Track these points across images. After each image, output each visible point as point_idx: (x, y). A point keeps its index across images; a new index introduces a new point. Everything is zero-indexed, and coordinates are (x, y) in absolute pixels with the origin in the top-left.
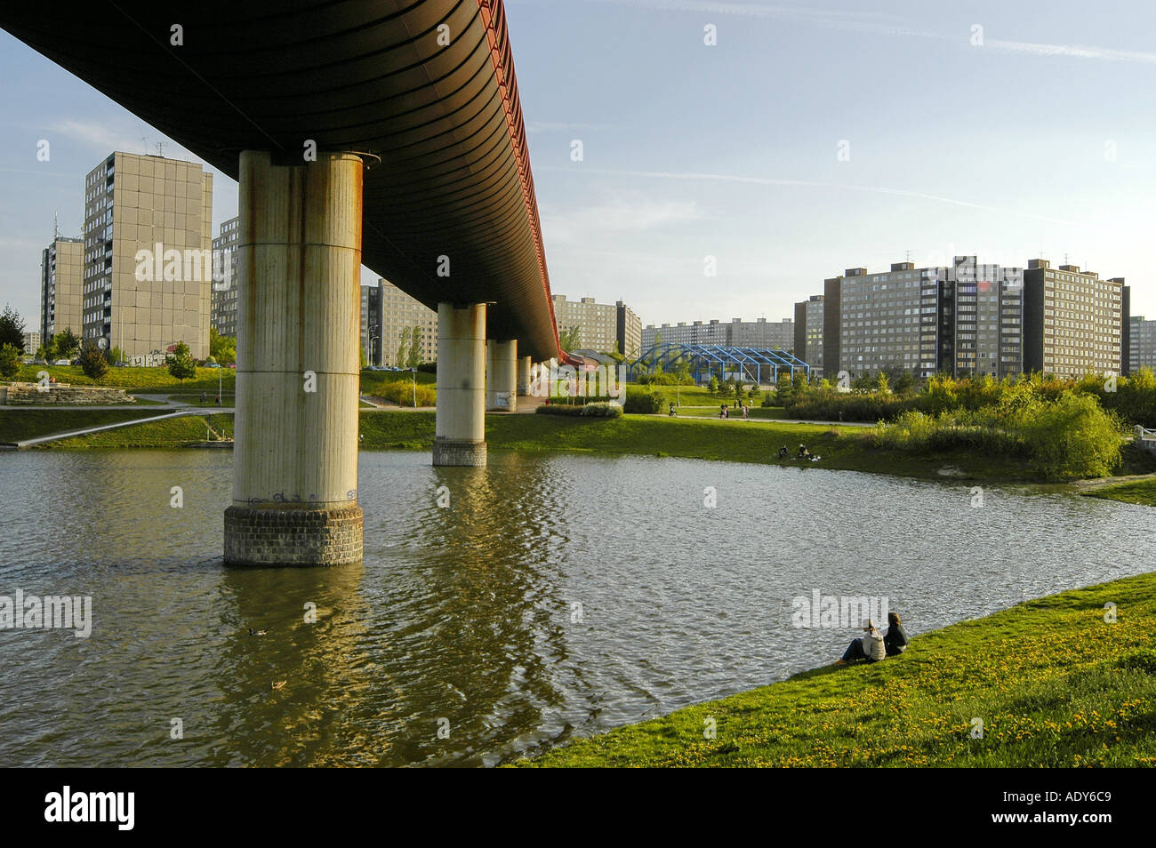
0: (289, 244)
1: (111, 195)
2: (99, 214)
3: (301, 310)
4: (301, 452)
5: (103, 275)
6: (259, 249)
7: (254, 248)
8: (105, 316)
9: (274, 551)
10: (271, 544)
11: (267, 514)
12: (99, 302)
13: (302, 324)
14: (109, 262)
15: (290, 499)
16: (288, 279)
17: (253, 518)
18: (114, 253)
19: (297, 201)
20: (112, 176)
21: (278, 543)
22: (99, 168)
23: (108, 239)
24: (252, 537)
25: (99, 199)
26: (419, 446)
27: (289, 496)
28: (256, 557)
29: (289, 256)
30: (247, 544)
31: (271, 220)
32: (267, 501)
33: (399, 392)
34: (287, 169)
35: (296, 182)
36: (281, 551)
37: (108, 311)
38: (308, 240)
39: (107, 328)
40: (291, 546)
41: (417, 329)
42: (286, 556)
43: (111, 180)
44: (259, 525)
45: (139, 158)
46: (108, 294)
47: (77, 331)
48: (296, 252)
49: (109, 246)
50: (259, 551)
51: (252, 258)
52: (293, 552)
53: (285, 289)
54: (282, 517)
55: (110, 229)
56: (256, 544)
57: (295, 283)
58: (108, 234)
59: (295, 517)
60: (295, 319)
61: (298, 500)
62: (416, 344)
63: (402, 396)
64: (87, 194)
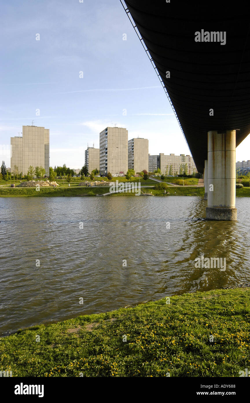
0: (222, 151)
1: (107, 137)
2: (104, 142)
3: (225, 165)
4: (226, 196)
5: (105, 156)
6: (215, 152)
7: (214, 152)
8: (106, 165)
9: (220, 217)
10: (220, 215)
11: (218, 209)
12: (105, 163)
13: (225, 168)
14: (106, 153)
15: (223, 206)
16: (222, 158)
17: (215, 210)
18: (108, 150)
19: (224, 141)
20: (107, 133)
21: (221, 215)
22: (103, 131)
23: (106, 147)
24: (215, 214)
25: (104, 138)
26: (191, 195)
27: (223, 205)
28: (216, 218)
29: (222, 153)
30: (214, 215)
31: (218, 146)
32: (218, 206)
33: (179, 182)
34: (221, 134)
35: (223, 137)
36: (222, 217)
37: (106, 164)
38: (226, 150)
39: (106, 168)
40: (224, 216)
41: (171, 166)
42: (223, 218)
43: (107, 134)
44: (217, 211)
45: (113, 128)
46: (106, 160)
47: (98, 169)
48: (224, 152)
49: (107, 149)
50: (217, 217)
51: (214, 154)
52: (225, 217)
53: (221, 160)
54: (222, 210)
55: (106, 145)
56: (216, 215)
57: (224, 159)
58: (106, 146)
59: (225, 210)
60: (224, 167)
61: (225, 206)
62: (171, 170)
63: (180, 183)
64: (100, 137)
